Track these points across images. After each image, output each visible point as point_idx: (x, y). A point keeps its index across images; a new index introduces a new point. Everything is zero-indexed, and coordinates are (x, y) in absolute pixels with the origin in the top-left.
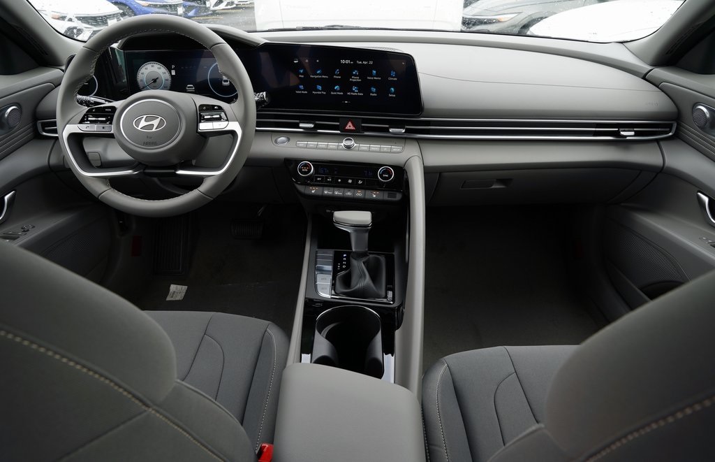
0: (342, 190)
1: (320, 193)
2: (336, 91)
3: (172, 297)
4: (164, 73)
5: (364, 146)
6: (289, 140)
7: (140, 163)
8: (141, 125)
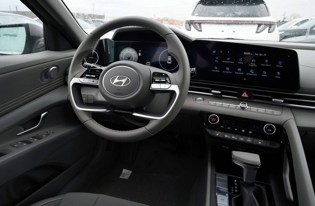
0: (237, 136)
1: (222, 136)
2: (239, 72)
3: (123, 176)
4: (135, 54)
5: (254, 109)
6: (204, 100)
7: (112, 105)
8: (115, 82)
